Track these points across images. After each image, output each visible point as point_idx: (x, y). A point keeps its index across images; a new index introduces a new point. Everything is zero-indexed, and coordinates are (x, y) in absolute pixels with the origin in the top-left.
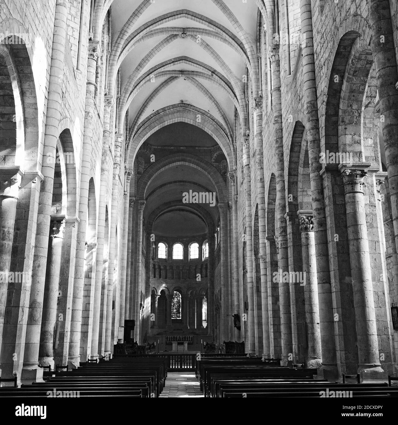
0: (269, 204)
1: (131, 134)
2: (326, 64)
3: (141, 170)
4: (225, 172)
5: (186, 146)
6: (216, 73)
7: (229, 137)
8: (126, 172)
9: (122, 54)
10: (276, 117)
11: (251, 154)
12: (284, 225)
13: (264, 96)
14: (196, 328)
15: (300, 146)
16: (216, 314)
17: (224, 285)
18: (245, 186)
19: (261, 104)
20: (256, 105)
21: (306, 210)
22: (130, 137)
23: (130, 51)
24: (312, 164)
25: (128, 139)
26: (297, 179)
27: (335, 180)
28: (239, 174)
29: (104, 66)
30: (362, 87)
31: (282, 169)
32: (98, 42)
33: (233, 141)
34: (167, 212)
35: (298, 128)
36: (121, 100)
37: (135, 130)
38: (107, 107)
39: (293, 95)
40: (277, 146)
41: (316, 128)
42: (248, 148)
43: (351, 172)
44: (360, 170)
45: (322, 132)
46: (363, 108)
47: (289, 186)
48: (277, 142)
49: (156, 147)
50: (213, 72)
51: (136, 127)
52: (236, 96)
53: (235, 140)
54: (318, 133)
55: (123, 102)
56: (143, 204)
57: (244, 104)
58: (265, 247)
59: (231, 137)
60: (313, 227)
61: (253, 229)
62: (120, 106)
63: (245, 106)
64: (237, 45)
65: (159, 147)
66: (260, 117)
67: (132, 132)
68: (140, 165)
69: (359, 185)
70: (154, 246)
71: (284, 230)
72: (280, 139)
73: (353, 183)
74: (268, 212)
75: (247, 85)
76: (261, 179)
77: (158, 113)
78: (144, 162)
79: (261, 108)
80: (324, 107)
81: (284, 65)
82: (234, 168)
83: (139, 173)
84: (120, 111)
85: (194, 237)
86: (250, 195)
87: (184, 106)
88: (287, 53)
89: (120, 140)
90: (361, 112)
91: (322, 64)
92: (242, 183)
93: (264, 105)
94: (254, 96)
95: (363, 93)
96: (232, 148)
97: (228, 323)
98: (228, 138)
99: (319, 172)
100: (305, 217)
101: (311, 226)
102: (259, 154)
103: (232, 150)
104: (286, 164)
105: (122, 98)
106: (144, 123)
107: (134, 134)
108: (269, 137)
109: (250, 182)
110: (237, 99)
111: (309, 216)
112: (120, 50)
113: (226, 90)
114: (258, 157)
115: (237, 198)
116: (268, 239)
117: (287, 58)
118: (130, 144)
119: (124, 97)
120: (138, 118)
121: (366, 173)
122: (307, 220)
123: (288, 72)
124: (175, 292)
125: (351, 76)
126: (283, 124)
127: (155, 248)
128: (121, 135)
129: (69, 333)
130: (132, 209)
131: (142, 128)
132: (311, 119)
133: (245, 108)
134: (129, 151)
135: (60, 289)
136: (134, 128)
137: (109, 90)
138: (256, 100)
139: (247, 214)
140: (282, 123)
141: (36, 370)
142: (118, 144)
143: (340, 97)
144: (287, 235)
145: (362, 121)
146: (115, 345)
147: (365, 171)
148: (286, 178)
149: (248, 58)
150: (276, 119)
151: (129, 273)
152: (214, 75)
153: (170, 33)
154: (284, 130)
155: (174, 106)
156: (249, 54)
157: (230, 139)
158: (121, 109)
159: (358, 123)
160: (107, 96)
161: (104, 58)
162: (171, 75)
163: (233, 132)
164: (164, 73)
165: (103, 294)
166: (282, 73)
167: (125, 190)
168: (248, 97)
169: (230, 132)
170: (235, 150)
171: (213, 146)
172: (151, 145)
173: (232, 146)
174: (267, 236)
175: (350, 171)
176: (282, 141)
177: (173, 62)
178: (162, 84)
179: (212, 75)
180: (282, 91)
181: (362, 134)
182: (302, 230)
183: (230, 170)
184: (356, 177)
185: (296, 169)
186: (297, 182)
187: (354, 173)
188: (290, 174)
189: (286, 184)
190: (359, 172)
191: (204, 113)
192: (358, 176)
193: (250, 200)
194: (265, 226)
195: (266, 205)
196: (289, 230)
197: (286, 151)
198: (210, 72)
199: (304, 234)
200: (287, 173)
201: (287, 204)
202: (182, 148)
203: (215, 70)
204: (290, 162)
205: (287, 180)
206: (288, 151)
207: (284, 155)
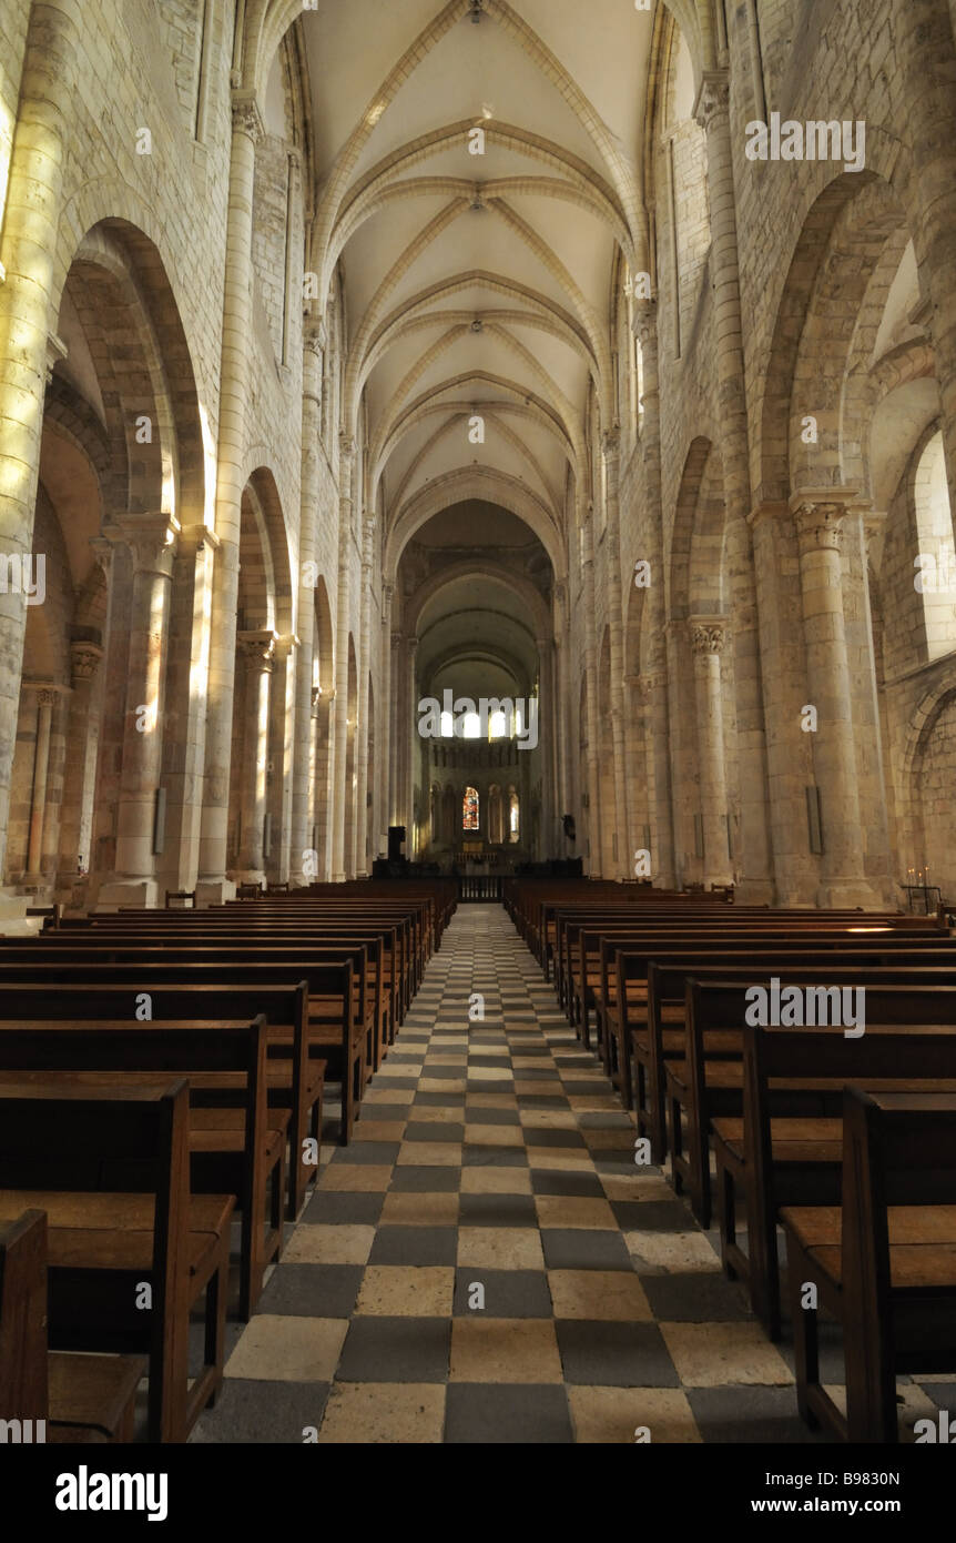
1: (391, 521)
2: (769, 286)
3: (410, 588)
5: (483, 547)
6: (534, 399)
7: (556, 520)
8: (384, 584)
9: (369, 358)
10: (648, 448)
11: (596, 540)
12: (660, 645)
13: (623, 423)
14: (502, 843)
15: (697, 493)
18: (585, 600)
19: (617, 441)
20: (608, 444)
21: (705, 615)
22: (389, 526)
23: (382, 355)
24: (731, 503)
25: (385, 528)
26: (689, 560)
27: (781, 529)
28: (574, 586)
29: (337, 381)
30: (848, 325)
31: (660, 544)
32: (320, 319)
33: (562, 528)
35: (700, 450)
36: (371, 455)
37: (397, 513)
38: (344, 457)
39: (687, 392)
40: (651, 501)
41: (742, 430)
42: (590, 532)
43: (815, 509)
44: (835, 504)
45: (755, 434)
46: (846, 375)
48: (650, 494)
49: (433, 550)
50: (528, 398)
51: (399, 509)
52: (569, 440)
53: (567, 524)
54: (746, 439)
55: (374, 459)
56: (415, 646)
57: (584, 452)
58: (622, 694)
59: (561, 522)
60: (715, 647)
61: (598, 670)
62: (369, 462)
63: (585, 454)
64: (572, 333)
65: (438, 550)
66: (615, 465)
67: (392, 517)
69: (830, 535)
71: (662, 656)
72: (655, 491)
73: (820, 531)
74: (628, 634)
76: (615, 577)
77: (434, 483)
78: (413, 572)
79: (617, 448)
80: (761, 380)
81: (667, 342)
82: (565, 576)
86: (593, 613)
87: (477, 471)
88: (673, 317)
89: (370, 524)
90: (841, 383)
91: (760, 287)
92: (579, 598)
93: (623, 440)
94: (605, 427)
95: (848, 338)
96: (561, 541)
97: (554, 831)
98: (555, 523)
99: (745, 517)
100: (701, 628)
102: (611, 534)
103: (561, 544)
104: (668, 532)
105: (373, 448)
106: (411, 502)
107: (395, 520)
108: (633, 494)
109: (593, 590)
110: (571, 445)
112: (363, 351)
113: (552, 431)
114: (610, 539)
115: (569, 625)
117: (674, 328)
118: (390, 538)
119: (376, 447)
120: (402, 491)
121: (847, 509)
122: (705, 633)
123: (674, 354)
124: (468, 788)
125: (824, 300)
126: (662, 459)
129: (289, 833)
132: (730, 412)
135: (270, 759)
136: (395, 508)
137: (348, 425)
138: (606, 436)
139: (587, 645)
140: (660, 457)
141: (221, 884)
142: (367, 531)
143: (797, 354)
144: (667, 662)
145: (842, 403)
147: (845, 506)
148: (667, 559)
149: (594, 356)
150: (649, 451)
152: (531, 403)
153: (454, 322)
154: (664, 470)
155: (461, 471)
156: (596, 347)
157: (558, 524)
158: (371, 467)
159: (832, 407)
160: (343, 437)
161: (336, 365)
162: (456, 411)
163: (563, 511)
164: (443, 407)
166: (662, 361)
167: (384, 616)
168: (590, 441)
169: (557, 512)
170: (567, 542)
171: (528, 545)
172: (425, 546)
173: (560, 536)
174: (624, 675)
175: (813, 506)
176: (659, 492)
177: (459, 382)
178: (441, 429)
179: (528, 403)
180: (661, 398)
181: (841, 429)
182: (695, 651)
183: (556, 579)
184: (827, 518)
185: (688, 541)
186: (688, 565)
187: (822, 509)
188: (674, 551)
189: (667, 569)
190: (831, 508)
191: (512, 482)
192: (830, 516)
193: (592, 622)
194: (622, 658)
195: (625, 623)
196: (671, 653)
197: (669, 507)
198: (524, 399)
199: (698, 659)
200: (669, 550)
201: (667, 606)
202: (476, 550)
203: (532, 394)
204: (676, 526)
205: (669, 563)
206: (673, 507)
207: (664, 516)
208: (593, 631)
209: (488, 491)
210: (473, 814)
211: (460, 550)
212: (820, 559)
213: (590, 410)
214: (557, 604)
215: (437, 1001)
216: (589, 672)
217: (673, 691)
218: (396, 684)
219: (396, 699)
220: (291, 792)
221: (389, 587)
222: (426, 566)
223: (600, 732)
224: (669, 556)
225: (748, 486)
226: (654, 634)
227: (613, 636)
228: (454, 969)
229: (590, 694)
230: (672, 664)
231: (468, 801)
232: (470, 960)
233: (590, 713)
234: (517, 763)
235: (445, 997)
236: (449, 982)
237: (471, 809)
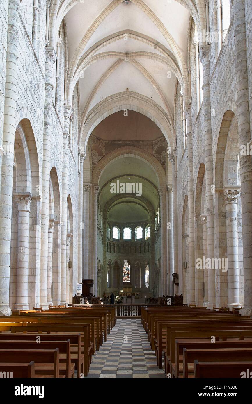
1: (83, 119)
4: (164, 162)
5: (132, 141)
6: (159, 45)
7: (170, 120)
8: (79, 153)
14: (141, 287)
22: (82, 121)
25: (80, 124)
33: (173, 123)
34: (119, 203)
37: (86, 115)
38: (48, 60)
49: (107, 142)
51: (87, 112)
53: (175, 123)
56: (98, 189)
59: (172, 120)
65: (109, 142)
66: (208, 66)
67: (84, 117)
68: (94, 157)
70: (109, 230)
75: (190, 55)
76: (208, 130)
77: (106, 100)
78: (97, 154)
85: (139, 223)
87: (128, 94)
98: (169, 122)
106: (94, 110)
107: (85, 119)
109: (192, 148)
114: (206, 108)
118: (83, 128)
120: (89, 104)
127: (110, 231)
128: (70, 106)
131: (92, 115)
134: (81, 135)
136: (85, 113)
137: (50, 41)
142: (67, 115)
146: (73, 297)
155: (120, 94)
157: (171, 122)
162: (117, 58)
167: (79, 169)
169: (170, 115)
171: (155, 140)
172: (103, 140)
177: (117, 35)
191: (147, 100)
202: (128, 142)
209: (134, 106)
211: (120, 142)
222: (104, 150)
234: (148, 251)
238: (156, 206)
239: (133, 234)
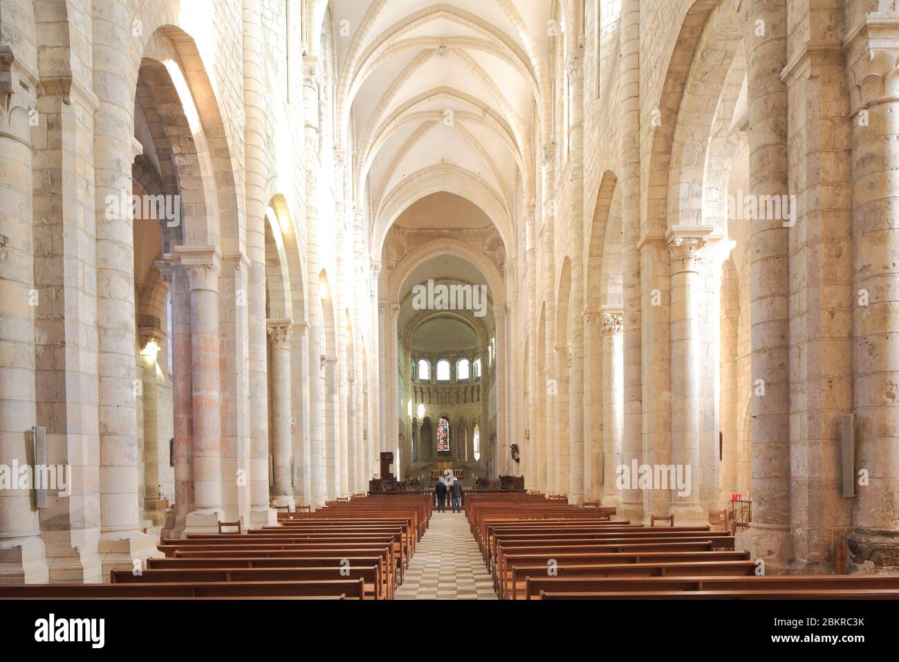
0: (560, 300)
1: (376, 211)
2: (658, 65)
3: (393, 263)
4: (502, 264)
5: (450, 229)
6: (489, 111)
7: (508, 211)
8: (372, 265)
9: (355, 82)
10: (575, 169)
11: (537, 232)
12: (579, 327)
13: (558, 141)
14: (466, 460)
16: (490, 446)
17: (500, 410)
18: (529, 279)
19: (553, 155)
20: (546, 157)
21: (612, 305)
22: (375, 215)
23: (365, 78)
24: (626, 233)
25: (372, 219)
26: (601, 262)
27: (659, 256)
28: (521, 264)
29: (330, 102)
30: (712, 101)
31: (581, 249)
32: (315, 59)
33: (512, 216)
34: (429, 320)
35: (609, 181)
36: (358, 160)
38: (338, 168)
39: (602, 130)
40: (575, 213)
41: (636, 176)
42: (533, 224)
43: (683, 242)
44: (697, 238)
45: (645, 181)
46: (710, 139)
47: (589, 272)
48: (574, 207)
49: (411, 231)
50: (484, 110)
51: (382, 201)
52: (517, 147)
53: (516, 216)
54: (639, 183)
55: (361, 161)
56: (397, 309)
57: (529, 158)
58: (553, 359)
59: (511, 211)
60: (619, 329)
61: (537, 336)
62: (358, 167)
63: (530, 162)
64: (519, 60)
65: (414, 231)
66: (551, 175)
68: (390, 257)
69: (692, 261)
70: (414, 365)
71: (580, 334)
72: (578, 204)
73: (684, 259)
74: (559, 313)
75: (534, 129)
76: (550, 266)
77: (410, 179)
78: (395, 252)
79: (554, 161)
80: (651, 139)
81: (590, 83)
82: (514, 256)
83: (389, 268)
84: (358, 175)
85: (462, 352)
86: (534, 291)
87: (446, 167)
88: (595, 63)
89: (360, 218)
90: (706, 145)
91: (653, 65)
92: (524, 276)
93: (557, 155)
94: (544, 142)
95: (713, 112)
96: (511, 228)
97: (505, 455)
98: (506, 213)
99: (636, 244)
100: (609, 315)
101: (617, 326)
102: (548, 231)
103: (511, 230)
104: (587, 240)
105: (360, 155)
106: (391, 195)
107: (379, 210)
108: (564, 203)
109: (535, 272)
110: (519, 151)
111: (614, 314)
112: (350, 76)
113: (504, 138)
114: (547, 234)
115: (517, 296)
116: (557, 349)
117: (595, 72)
118: (376, 225)
119: (363, 154)
121: (704, 242)
122: (611, 319)
123: (595, 95)
124: (441, 419)
125: (696, 83)
126: (585, 180)
127: (416, 367)
128: (361, 210)
129: (309, 468)
130: (382, 316)
131: (390, 203)
132: (628, 161)
133: (530, 165)
134: (374, 236)
135: (292, 415)
136: (379, 202)
137: (340, 140)
138: (545, 149)
139: (530, 317)
140: (583, 178)
141: (267, 511)
142: (357, 224)
143: (676, 122)
144: (583, 340)
145: (706, 161)
146: (370, 481)
147: (704, 240)
148: (586, 260)
149: (536, 81)
150: (575, 173)
151: (384, 397)
152: (487, 115)
153: (423, 47)
154: (586, 189)
155: (431, 168)
156: (537, 74)
157: (509, 214)
158: (359, 172)
159: (700, 164)
160: (336, 150)
161: (329, 90)
162: (425, 119)
163: (513, 204)
164: (416, 115)
165: (350, 422)
166: (586, 99)
167: (372, 290)
168: (534, 148)
169: (508, 204)
170: (516, 230)
171: (486, 228)
172: (404, 228)
173: (510, 224)
174: (555, 344)
175: (681, 240)
176: (582, 206)
177: (428, 96)
178: (415, 133)
179: (484, 115)
180: (585, 128)
181: (704, 180)
182: (603, 332)
183: (508, 259)
184: (690, 249)
185: (601, 247)
186: (600, 266)
187: (688, 242)
188: (591, 255)
189: (586, 269)
190: (695, 242)
191: (473, 178)
192: (693, 247)
193: (534, 297)
194: (554, 331)
195: (556, 304)
196: (587, 334)
197: (588, 220)
198: (482, 111)
199: (606, 339)
200: (587, 254)
201: (585, 297)
202: (444, 231)
203: (488, 108)
204: (592, 236)
205: (587, 264)
206: (590, 220)
207: (585, 226)
208: (534, 305)
209: (453, 186)
210: (445, 439)
211: (432, 231)
212: (684, 280)
213: (534, 122)
214: (509, 278)
215: (415, 589)
216: (530, 337)
217: (587, 362)
218: (383, 342)
219: (383, 354)
220: (309, 439)
221: (375, 266)
222: (405, 245)
223: (537, 384)
224: (587, 258)
225: (639, 220)
226: (574, 319)
227: (547, 313)
228: (427, 565)
229: (530, 355)
230: (587, 343)
231: (441, 429)
232: (438, 559)
233: (531, 369)
234: (478, 400)
235: (421, 586)
236: (423, 575)
237: (443, 436)
238: (491, 327)
239: (453, 372)
